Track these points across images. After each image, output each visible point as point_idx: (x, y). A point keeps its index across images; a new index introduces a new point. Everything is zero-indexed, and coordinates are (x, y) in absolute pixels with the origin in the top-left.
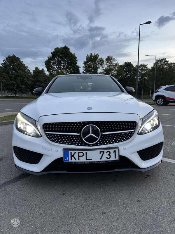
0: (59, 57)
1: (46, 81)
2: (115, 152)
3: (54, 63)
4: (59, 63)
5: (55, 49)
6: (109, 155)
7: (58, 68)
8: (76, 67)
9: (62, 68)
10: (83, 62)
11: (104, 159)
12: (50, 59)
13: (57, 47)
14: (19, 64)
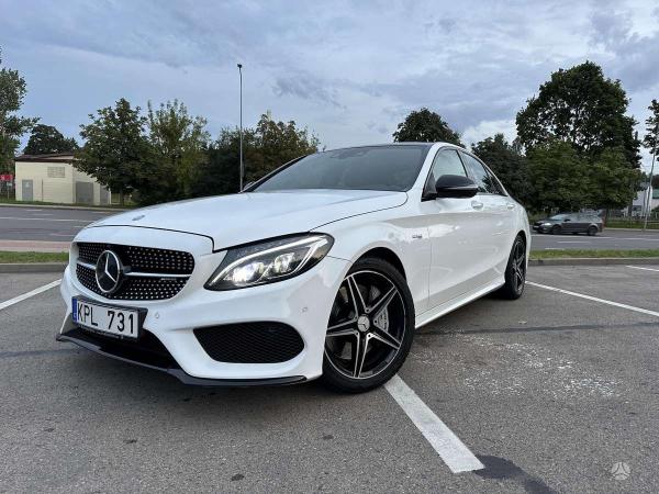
0: (564, 99)
1: (505, 172)
2: (131, 317)
3: (545, 117)
4: (563, 116)
5: (554, 76)
6: (122, 322)
7: (556, 131)
8: (619, 124)
9: (572, 129)
10: (651, 105)
11: (114, 330)
12: (535, 106)
13: (561, 70)
14: (436, 131)
